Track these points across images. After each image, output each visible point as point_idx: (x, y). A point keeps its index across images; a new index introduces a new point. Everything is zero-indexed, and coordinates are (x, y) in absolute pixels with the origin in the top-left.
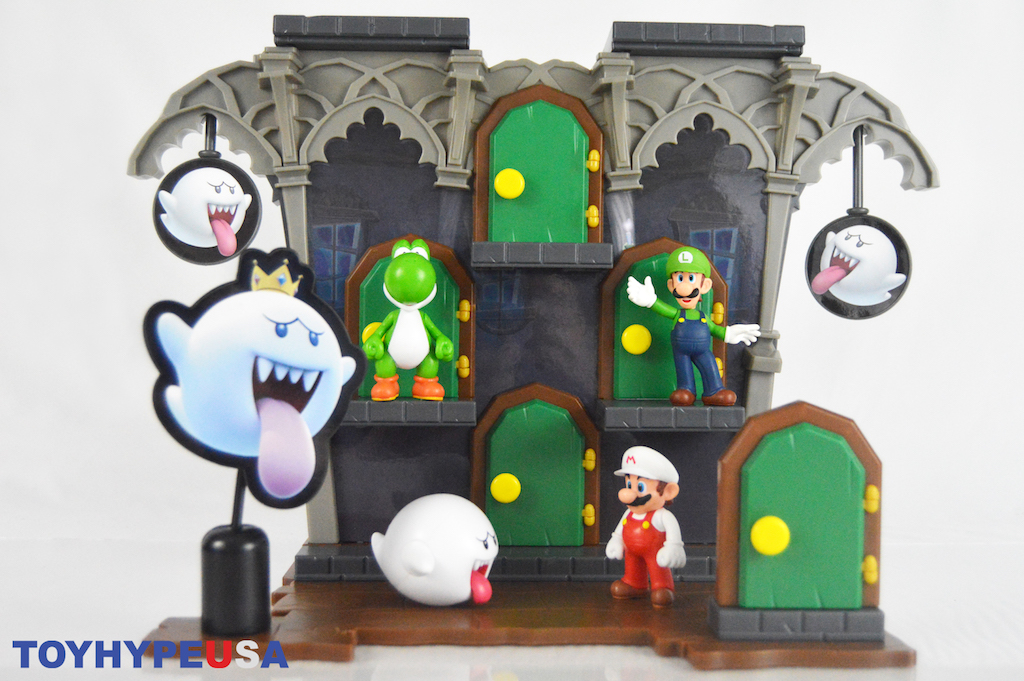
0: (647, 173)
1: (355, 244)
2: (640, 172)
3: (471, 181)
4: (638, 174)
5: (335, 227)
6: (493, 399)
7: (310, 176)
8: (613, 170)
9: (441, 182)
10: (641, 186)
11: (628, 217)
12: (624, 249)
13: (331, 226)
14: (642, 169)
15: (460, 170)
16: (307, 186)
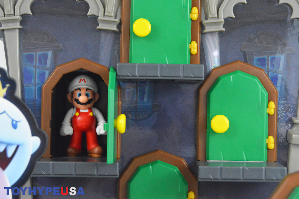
0: (228, 22)
1: (48, 65)
2: (223, 20)
3: (119, 25)
4: (221, 22)
5: (36, 54)
6: (131, 160)
7: (22, 23)
8: (207, 19)
9: (101, 26)
10: (224, 29)
11: (215, 48)
12: (213, 68)
13: (34, 53)
14: (225, 19)
15: (113, 19)
16: (19, 29)
